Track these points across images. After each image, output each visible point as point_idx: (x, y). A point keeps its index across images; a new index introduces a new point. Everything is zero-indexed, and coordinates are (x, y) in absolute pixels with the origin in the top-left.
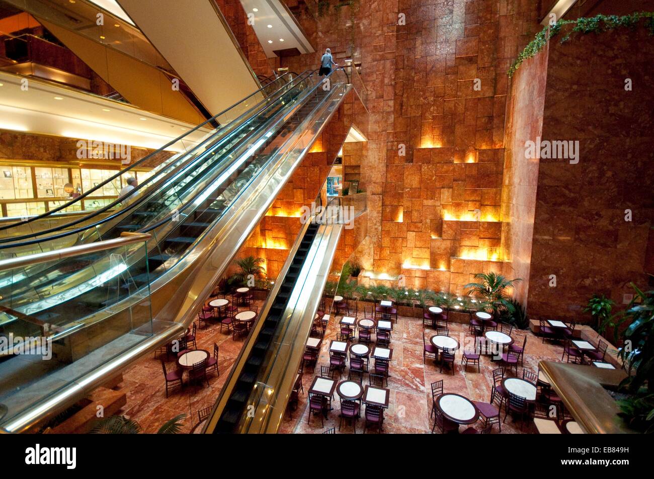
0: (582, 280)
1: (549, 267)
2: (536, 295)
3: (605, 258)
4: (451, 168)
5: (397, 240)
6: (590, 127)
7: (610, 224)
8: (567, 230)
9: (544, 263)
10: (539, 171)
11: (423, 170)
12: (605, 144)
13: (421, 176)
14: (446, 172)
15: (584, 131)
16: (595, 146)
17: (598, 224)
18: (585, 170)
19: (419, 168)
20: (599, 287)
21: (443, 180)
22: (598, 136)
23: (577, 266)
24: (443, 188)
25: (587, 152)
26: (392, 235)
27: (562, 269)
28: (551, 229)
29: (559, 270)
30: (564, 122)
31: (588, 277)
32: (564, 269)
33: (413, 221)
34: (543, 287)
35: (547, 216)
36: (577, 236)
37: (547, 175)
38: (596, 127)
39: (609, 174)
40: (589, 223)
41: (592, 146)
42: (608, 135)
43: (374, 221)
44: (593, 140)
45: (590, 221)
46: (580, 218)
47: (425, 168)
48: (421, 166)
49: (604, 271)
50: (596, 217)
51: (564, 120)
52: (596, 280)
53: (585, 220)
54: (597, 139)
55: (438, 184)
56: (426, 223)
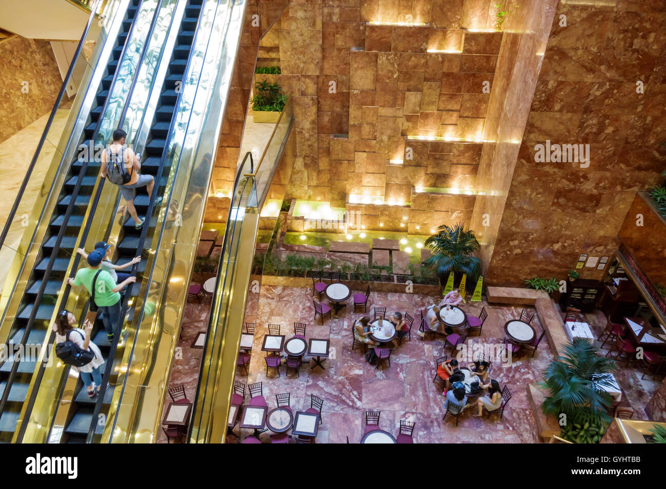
0: (552, 245)
1: (519, 232)
2: (500, 260)
3: (580, 223)
4: (423, 61)
5: (341, 163)
6: (603, 68)
7: (596, 188)
8: (546, 194)
9: (514, 229)
10: (528, 122)
11: (379, 62)
12: (615, 91)
13: (377, 71)
14: (415, 67)
15: (594, 72)
16: (602, 94)
17: (582, 188)
18: (583, 123)
19: (374, 58)
20: (567, 251)
21: (410, 79)
22: (610, 80)
23: (550, 231)
24: (409, 90)
25: (591, 100)
26: (334, 157)
27: (532, 235)
28: (529, 192)
29: (529, 236)
30: (571, 57)
31: (558, 242)
32: (535, 234)
33: (363, 137)
34: (509, 253)
35: (527, 177)
36: (556, 200)
37: (537, 128)
38: (610, 67)
39: (610, 130)
40: (572, 186)
41: (598, 93)
42: (621, 79)
43: (307, 135)
44: (601, 85)
45: (574, 184)
46: (564, 180)
47: (383, 59)
48: (376, 56)
49: (576, 237)
50: (582, 180)
51: (572, 53)
52: (566, 244)
53: (568, 183)
54: (608, 83)
55: (401, 86)
56: (382, 141)
